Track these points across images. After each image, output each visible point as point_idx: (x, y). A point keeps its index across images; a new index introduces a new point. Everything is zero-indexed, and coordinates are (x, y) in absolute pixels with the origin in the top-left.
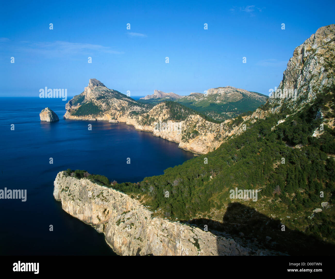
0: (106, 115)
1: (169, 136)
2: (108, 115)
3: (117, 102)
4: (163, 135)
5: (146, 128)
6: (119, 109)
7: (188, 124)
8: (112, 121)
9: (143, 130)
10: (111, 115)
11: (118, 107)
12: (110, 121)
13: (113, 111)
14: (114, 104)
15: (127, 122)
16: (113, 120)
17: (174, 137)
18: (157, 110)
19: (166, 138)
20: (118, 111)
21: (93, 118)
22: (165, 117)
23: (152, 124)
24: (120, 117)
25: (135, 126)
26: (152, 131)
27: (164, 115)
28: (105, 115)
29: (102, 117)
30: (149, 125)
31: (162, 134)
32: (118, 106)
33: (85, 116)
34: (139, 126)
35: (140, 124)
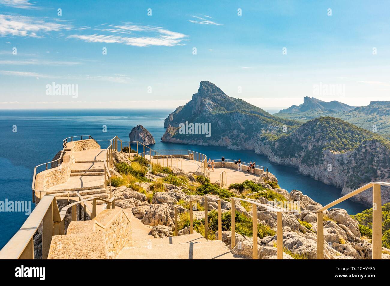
0: (224, 138)
1: (324, 176)
2: (226, 138)
3: (241, 118)
4: (315, 173)
5: (286, 160)
6: (243, 128)
7: (358, 156)
8: (232, 148)
9: (281, 163)
10: (232, 137)
11: (242, 126)
12: (229, 148)
13: (235, 132)
14: (236, 121)
15: (256, 150)
16: (235, 146)
17: (333, 178)
18: (306, 132)
19: (320, 179)
20: (243, 131)
21: (203, 142)
22: (319, 143)
23: (296, 155)
24: (245, 142)
25: (268, 157)
26: (296, 166)
27: (318, 140)
28: (222, 137)
29: (218, 141)
30: (293, 155)
31: (313, 171)
32: (242, 124)
33: (192, 139)
34: (276, 157)
35: (276, 154)
